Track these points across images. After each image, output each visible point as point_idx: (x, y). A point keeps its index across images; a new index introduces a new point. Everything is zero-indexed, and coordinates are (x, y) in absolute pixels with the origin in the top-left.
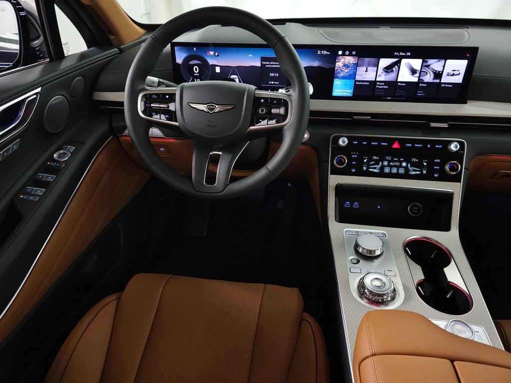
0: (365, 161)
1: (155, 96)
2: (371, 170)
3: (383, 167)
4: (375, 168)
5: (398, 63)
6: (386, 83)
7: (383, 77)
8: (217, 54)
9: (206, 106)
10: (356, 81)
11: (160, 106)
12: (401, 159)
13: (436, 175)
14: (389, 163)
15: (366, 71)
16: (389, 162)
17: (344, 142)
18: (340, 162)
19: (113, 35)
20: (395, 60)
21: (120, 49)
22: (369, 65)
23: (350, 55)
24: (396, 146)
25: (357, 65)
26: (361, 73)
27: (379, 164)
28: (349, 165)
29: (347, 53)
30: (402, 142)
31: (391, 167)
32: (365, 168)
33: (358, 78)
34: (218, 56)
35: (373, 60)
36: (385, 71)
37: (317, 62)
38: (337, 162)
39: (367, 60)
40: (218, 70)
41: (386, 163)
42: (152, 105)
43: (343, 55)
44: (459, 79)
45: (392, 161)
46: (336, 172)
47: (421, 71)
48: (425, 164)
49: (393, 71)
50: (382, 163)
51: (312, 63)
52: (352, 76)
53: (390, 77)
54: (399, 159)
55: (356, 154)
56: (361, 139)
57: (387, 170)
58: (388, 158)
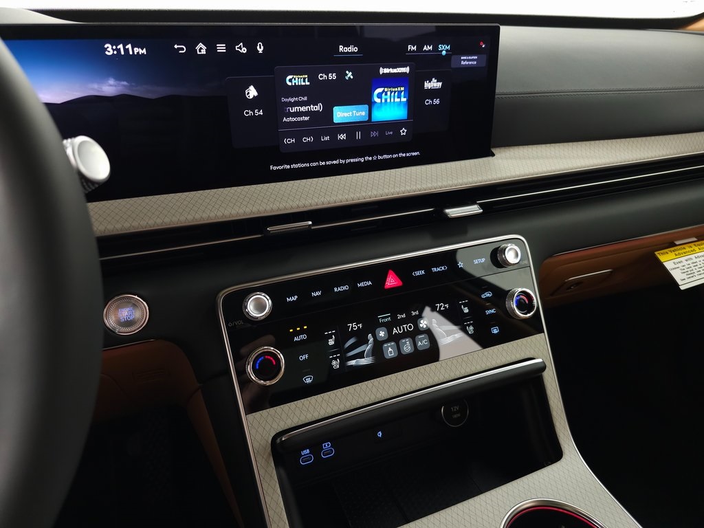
0: (331, 342)
2: (353, 363)
3: (378, 347)
4: (361, 355)
12: (414, 313)
13: (495, 331)
14: (390, 331)
16: (389, 327)
17: (260, 307)
18: (267, 367)
24: (391, 281)
27: (367, 342)
28: (294, 370)
30: (402, 268)
31: (396, 339)
32: (336, 364)
37: (112, 81)
38: (254, 368)
41: (382, 334)
45: (399, 323)
46: (262, 401)
48: (466, 310)
50: (374, 336)
51: (96, 86)
54: (409, 315)
55: (302, 332)
56: (303, 286)
57: (390, 349)
58: (383, 318)
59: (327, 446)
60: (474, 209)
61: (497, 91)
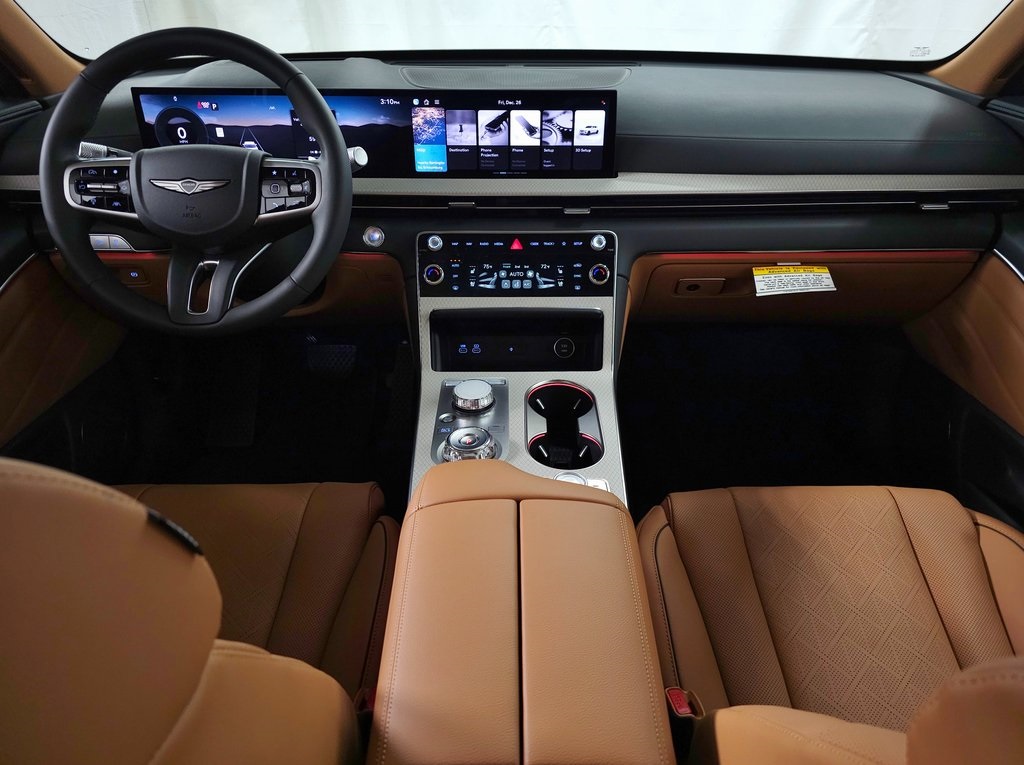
0: (472, 272)
1: (93, 172)
2: (482, 285)
3: (499, 281)
4: (488, 283)
5: (506, 117)
6: (495, 149)
7: (487, 140)
8: (214, 106)
9: (179, 183)
10: (448, 147)
11: (103, 187)
12: (526, 267)
13: (578, 288)
14: (508, 274)
15: (461, 131)
16: (508, 271)
17: (435, 243)
18: (433, 276)
19: (27, 77)
20: (501, 112)
21: (41, 102)
22: (464, 120)
23: (432, 105)
24: (516, 246)
25: (445, 122)
26: (454, 134)
27: (493, 276)
28: (448, 280)
29: (427, 102)
30: (524, 239)
31: (511, 279)
32: (472, 284)
33: (451, 141)
34: (217, 109)
35: (468, 113)
36: (489, 130)
37: (382, 117)
38: (427, 276)
39: (459, 112)
40: (220, 133)
41: (503, 274)
42: (89, 186)
43: (421, 105)
44: (598, 140)
45: (513, 270)
46: (430, 292)
47: (542, 129)
48: (561, 272)
49: (500, 129)
50: (498, 274)
51: (374, 119)
52: (442, 139)
53: (498, 139)
54: (522, 267)
55: (457, 263)
56: (463, 238)
57: (506, 284)
58: (505, 265)
59: (476, 346)
60: (587, 211)
61: (618, 132)
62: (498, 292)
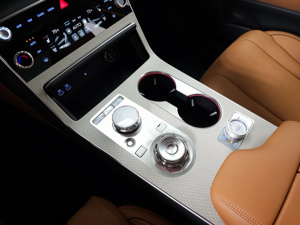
0: (48, 41)
2: (62, 47)
3: (70, 37)
4: (64, 43)
12: (79, 18)
13: (114, 16)
14: (72, 29)
16: (71, 27)
17: (6, 34)
18: (25, 61)
24: (63, 5)
27: (64, 37)
28: (38, 58)
31: (76, 31)
32: (55, 50)
38: (19, 62)
41: (69, 31)
45: (73, 24)
46: (30, 75)
48: (100, 10)
50: (66, 33)
54: (77, 19)
55: (32, 41)
57: (75, 37)
58: (66, 24)
59: (67, 85)
62: (75, 45)
